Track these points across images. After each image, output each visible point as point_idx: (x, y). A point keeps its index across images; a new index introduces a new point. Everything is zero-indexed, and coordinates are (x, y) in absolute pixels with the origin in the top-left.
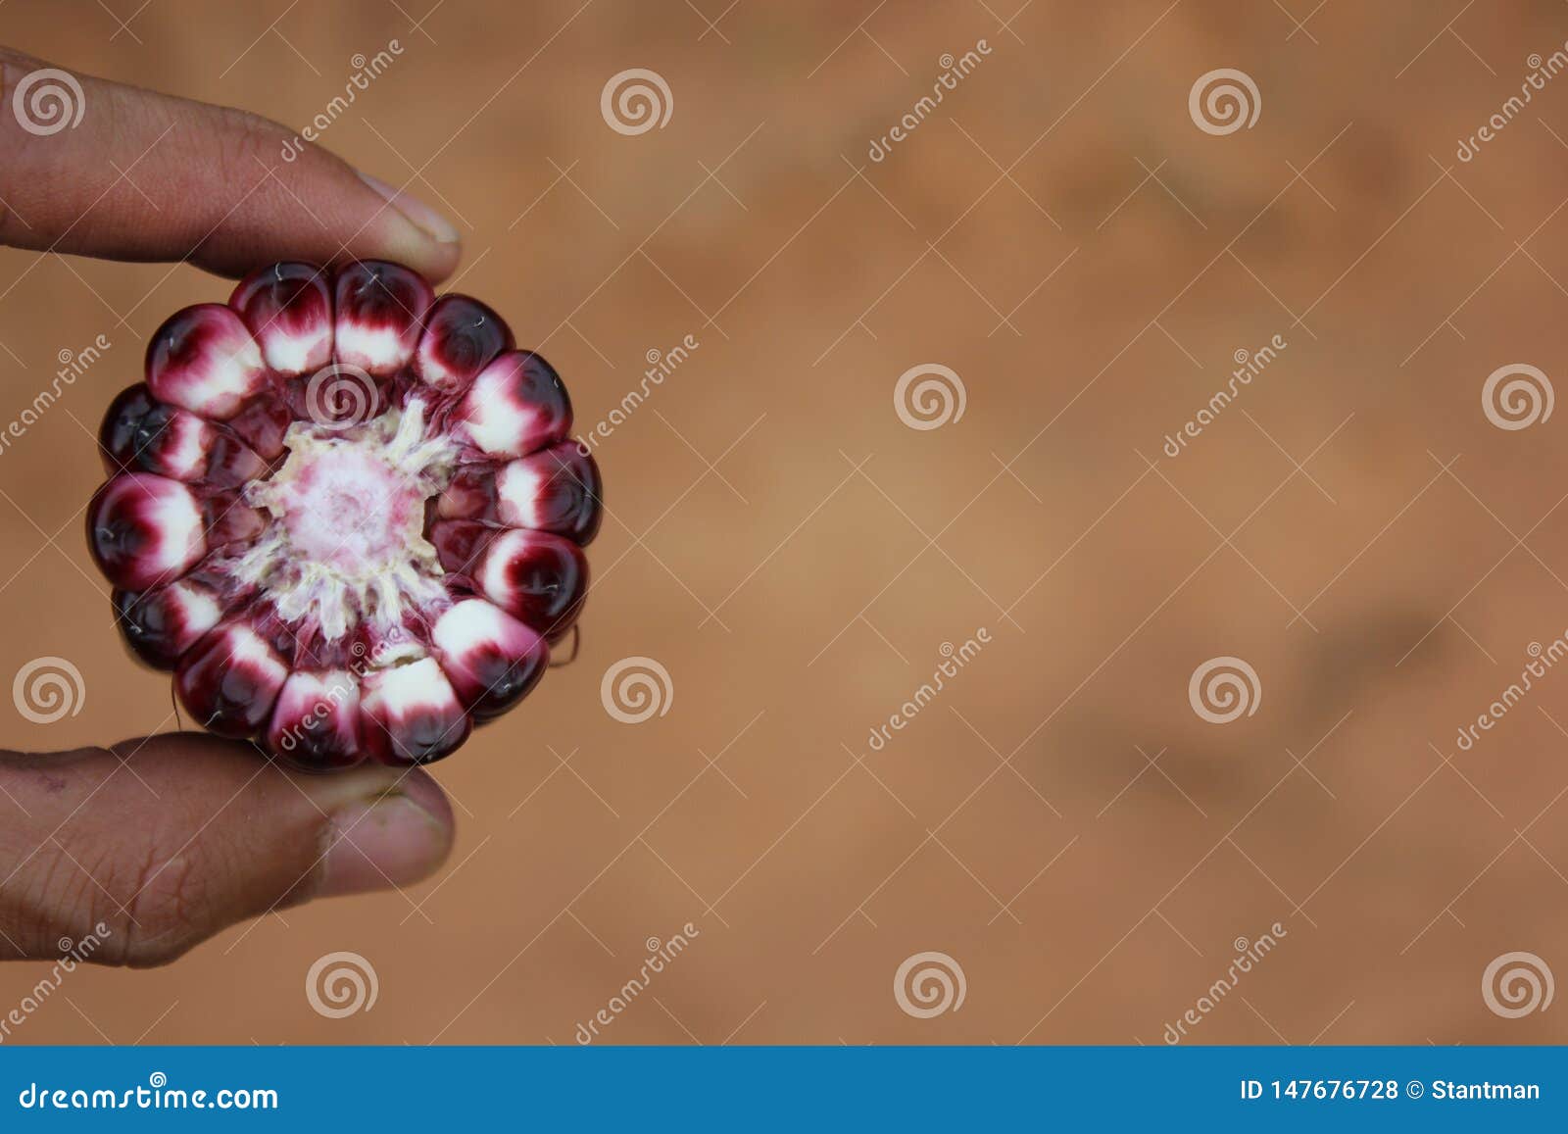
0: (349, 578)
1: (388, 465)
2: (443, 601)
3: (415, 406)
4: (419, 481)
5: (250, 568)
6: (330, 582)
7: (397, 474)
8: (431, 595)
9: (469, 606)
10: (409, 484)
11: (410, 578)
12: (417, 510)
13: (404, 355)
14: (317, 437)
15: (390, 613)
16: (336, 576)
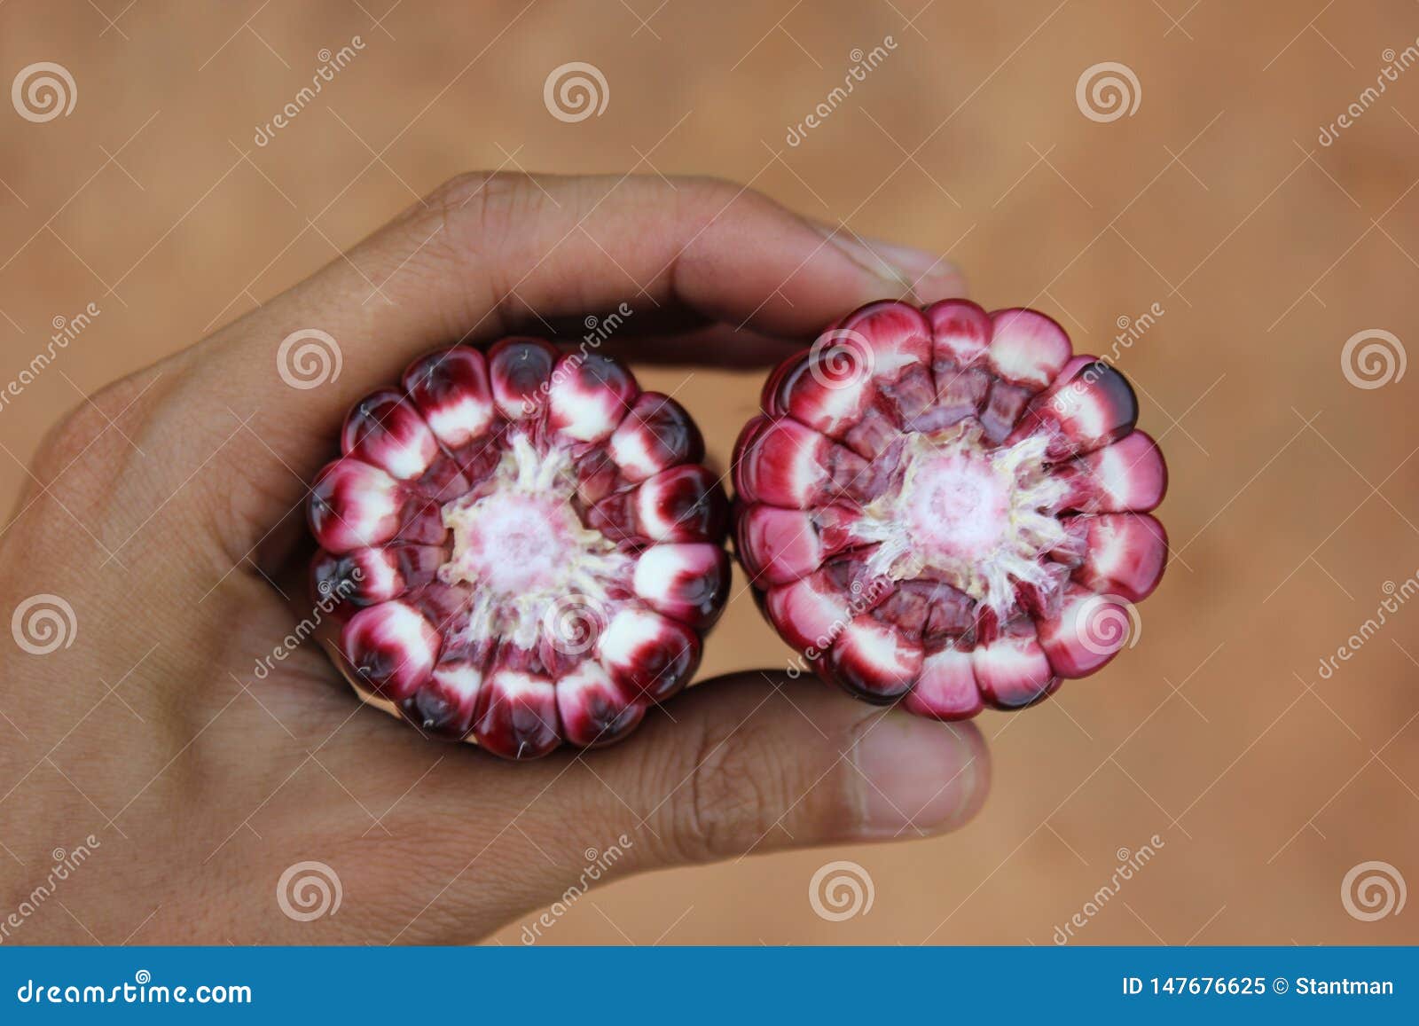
0: (552, 591)
1: (527, 495)
2: (627, 565)
3: (519, 441)
4: (556, 492)
5: (479, 629)
6: (541, 603)
7: (538, 496)
8: (616, 566)
9: (648, 556)
10: (551, 499)
11: (595, 563)
12: (567, 513)
13: (488, 410)
14: (466, 507)
15: (596, 598)
16: (542, 596)
